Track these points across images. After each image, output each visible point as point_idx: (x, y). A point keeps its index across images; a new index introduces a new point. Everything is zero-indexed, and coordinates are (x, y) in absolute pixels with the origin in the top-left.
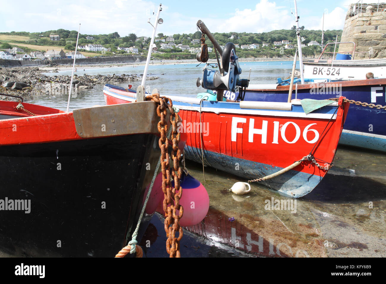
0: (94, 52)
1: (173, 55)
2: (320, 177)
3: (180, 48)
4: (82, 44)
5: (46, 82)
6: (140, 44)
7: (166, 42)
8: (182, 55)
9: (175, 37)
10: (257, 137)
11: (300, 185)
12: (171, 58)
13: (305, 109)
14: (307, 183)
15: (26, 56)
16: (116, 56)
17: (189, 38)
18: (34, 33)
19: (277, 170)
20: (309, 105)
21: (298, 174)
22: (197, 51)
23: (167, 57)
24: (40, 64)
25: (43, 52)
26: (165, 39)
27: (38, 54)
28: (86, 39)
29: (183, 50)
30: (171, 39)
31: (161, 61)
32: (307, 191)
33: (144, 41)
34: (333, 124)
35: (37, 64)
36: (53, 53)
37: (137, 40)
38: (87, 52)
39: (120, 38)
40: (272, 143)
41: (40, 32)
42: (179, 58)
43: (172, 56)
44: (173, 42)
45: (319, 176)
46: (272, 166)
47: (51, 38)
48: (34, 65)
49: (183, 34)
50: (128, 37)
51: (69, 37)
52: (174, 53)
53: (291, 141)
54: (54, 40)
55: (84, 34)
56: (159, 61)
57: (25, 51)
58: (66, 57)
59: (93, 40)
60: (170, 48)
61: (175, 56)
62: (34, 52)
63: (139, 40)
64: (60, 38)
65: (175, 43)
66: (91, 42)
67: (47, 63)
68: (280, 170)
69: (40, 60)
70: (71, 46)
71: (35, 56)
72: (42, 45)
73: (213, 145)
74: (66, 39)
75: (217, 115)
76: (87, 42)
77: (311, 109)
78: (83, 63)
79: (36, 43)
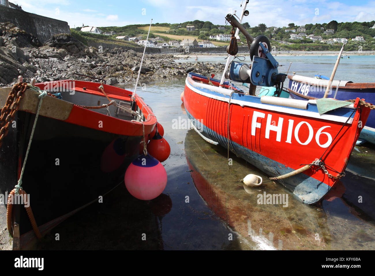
0: (224, 42)
1: (303, 46)
2: (329, 187)
3: (311, 38)
4: (214, 34)
5: (167, 68)
6: (269, 35)
7: (297, 33)
8: (312, 46)
9: (307, 27)
10: (273, 134)
11: (310, 191)
12: (300, 49)
13: (320, 109)
14: (316, 190)
15: (165, 45)
16: (243, 46)
17: (322, 28)
18: (174, 24)
19: (290, 171)
20: (324, 105)
21: (308, 179)
22: (330, 42)
23: (295, 48)
24: (175, 52)
25: (180, 41)
26: (296, 29)
27: (175, 43)
28: (218, 29)
29: (314, 41)
30: (302, 29)
31: (289, 52)
32: (315, 199)
33: (274, 31)
34: (349, 129)
35: (173, 52)
36: (187, 42)
37: (267, 30)
38: (218, 42)
39: (250, 29)
40: (286, 142)
41: (179, 23)
42: (308, 49)
43: (301, 47)
44: (304, 33)
45: (328, 185)
46: (285, 166)
47: (187, 28)
48: (170, 53)
49: (317, 24)
50: (258, 27)
51: (203, 27)
52: (304, 44)
53: (303, 142)
54: (190, 30)
55: (216, 25)
56: (287, 51)
57: (165, 40)
58: (198, 46)
59: (224, 30)
60: (300, 39)
61: (304, 47)
62: (172, 41)
63: (269, 30)
64: (195, 28)
65: (306, 33)
66: (222, 32)
67: (182, 51)
68: (291, 171)
69: (176, 48)
70: (203, 36)
71: (172, 45)
72: (180, 35)
73: (237, 137)
74: (200, 30)
75: (242, 108)
76: (219, 32)
77: (325, 110)
78: (213, 52)
79: (174, 33)
